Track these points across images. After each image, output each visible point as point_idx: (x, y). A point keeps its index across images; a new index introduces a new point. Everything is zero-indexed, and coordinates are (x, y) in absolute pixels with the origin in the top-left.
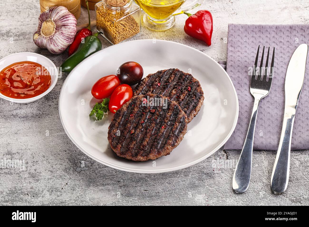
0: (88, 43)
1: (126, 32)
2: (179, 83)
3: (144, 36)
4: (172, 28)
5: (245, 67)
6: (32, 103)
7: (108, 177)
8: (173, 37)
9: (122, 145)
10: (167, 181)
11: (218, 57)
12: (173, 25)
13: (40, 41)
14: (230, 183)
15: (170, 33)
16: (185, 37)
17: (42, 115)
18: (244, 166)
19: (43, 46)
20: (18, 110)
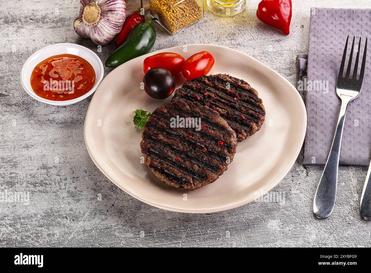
0: (139, 32)
1: (186, 18)
3: (207, 22)
4: (242, 12)
5: (331, 62)
6: (72, 106)
8: (243, 24)
11: (298, 49)
13: (82, 29)
14: (310, 205)
15: (240, 19)
16: (258, 24)
18: (327, 186)
19: (86, 35)
20: (56, 114)
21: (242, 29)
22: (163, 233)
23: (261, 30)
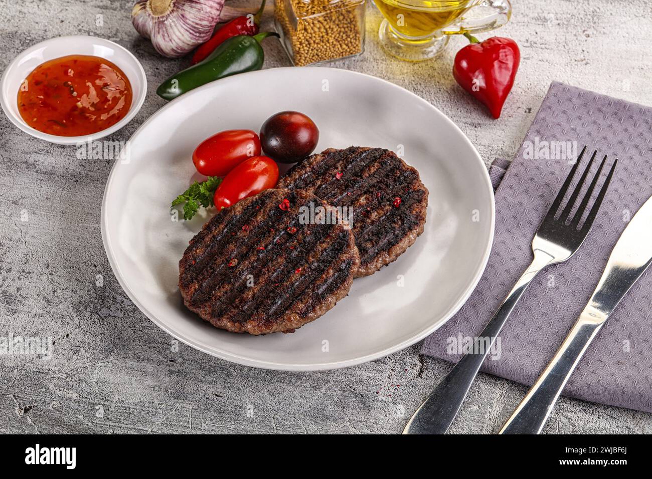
1: (326, 45)
2: (381, 185)
3: (367, 62)
4: (434, 59)
5: (545, 186)
6: (74, 148)
7: (157, 345)
8: (427, 81)
9: (201, 286)
10: (269, 389)
11: (504, 148)
12: (439, 54)
13: (142, 21)
14: (399, 429)
15: (425, 69)
16: (452, 87)
17: (84, 178)
19: (146, 34)
20: (42, 156)
21: (421, 90)
22: (128, 406)
23: (454, 100)
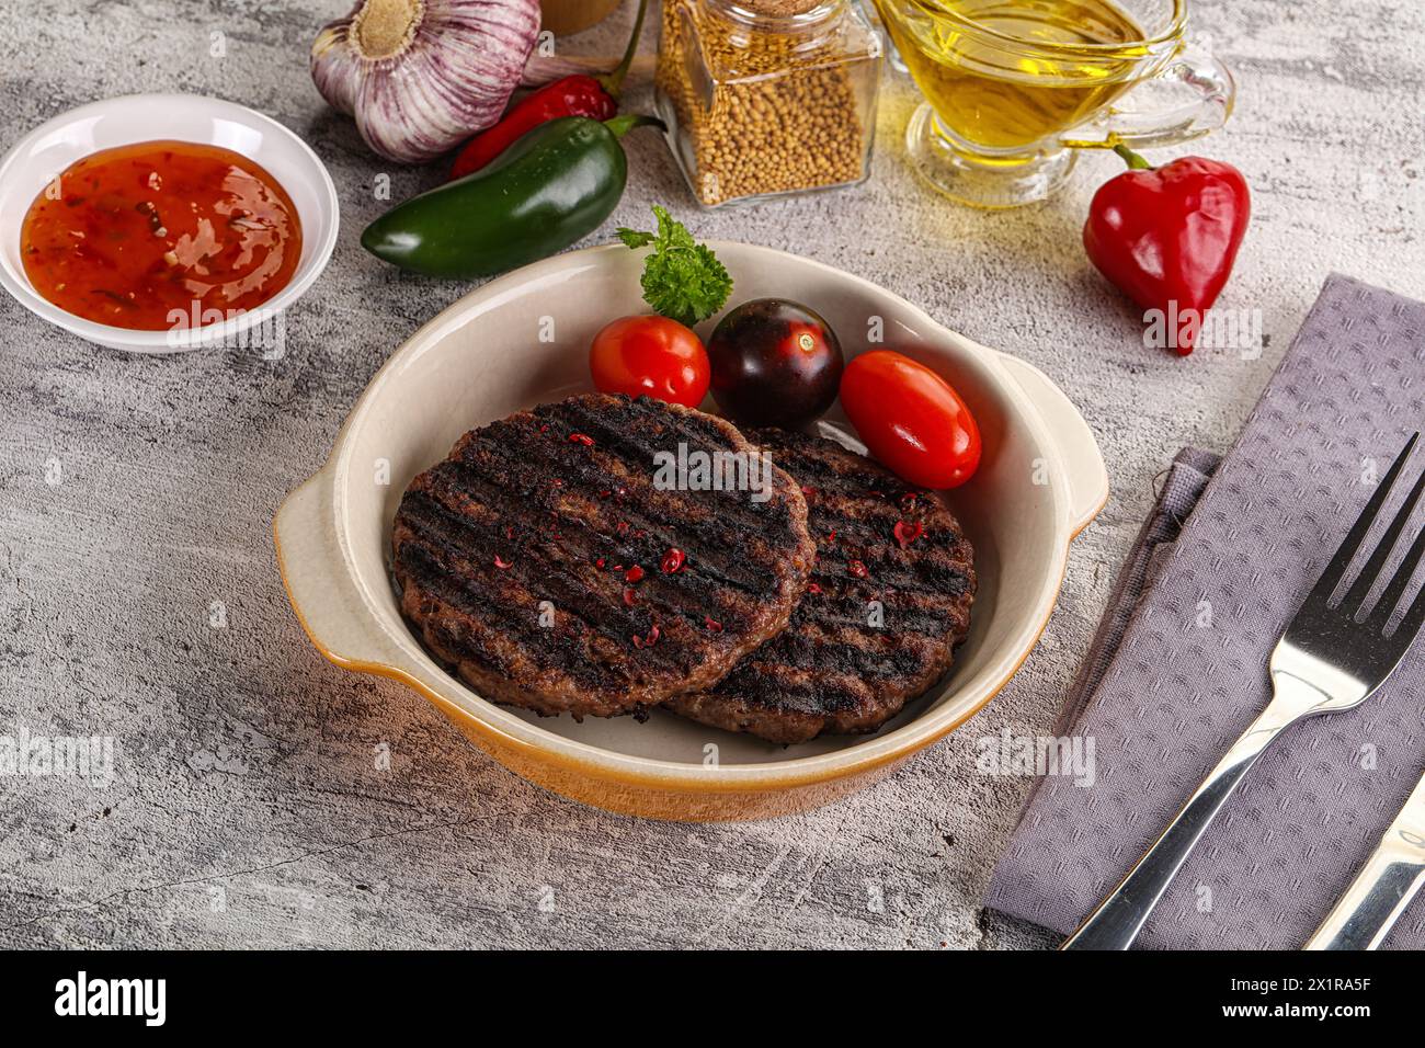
1: (777, 153)
4: (1038, 207)
5: (1305, 520)
6: (154, 361)
7: (326, 848)
8: (1017, 257)
11: (1200, 427)
13: (336, 72)
16: (1080, 274)
19: (345, 102)
20: (72, 375)
21: (1004, 276)
23: (1083, 305)
